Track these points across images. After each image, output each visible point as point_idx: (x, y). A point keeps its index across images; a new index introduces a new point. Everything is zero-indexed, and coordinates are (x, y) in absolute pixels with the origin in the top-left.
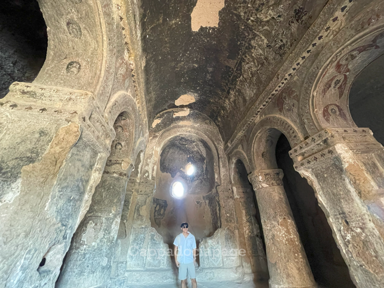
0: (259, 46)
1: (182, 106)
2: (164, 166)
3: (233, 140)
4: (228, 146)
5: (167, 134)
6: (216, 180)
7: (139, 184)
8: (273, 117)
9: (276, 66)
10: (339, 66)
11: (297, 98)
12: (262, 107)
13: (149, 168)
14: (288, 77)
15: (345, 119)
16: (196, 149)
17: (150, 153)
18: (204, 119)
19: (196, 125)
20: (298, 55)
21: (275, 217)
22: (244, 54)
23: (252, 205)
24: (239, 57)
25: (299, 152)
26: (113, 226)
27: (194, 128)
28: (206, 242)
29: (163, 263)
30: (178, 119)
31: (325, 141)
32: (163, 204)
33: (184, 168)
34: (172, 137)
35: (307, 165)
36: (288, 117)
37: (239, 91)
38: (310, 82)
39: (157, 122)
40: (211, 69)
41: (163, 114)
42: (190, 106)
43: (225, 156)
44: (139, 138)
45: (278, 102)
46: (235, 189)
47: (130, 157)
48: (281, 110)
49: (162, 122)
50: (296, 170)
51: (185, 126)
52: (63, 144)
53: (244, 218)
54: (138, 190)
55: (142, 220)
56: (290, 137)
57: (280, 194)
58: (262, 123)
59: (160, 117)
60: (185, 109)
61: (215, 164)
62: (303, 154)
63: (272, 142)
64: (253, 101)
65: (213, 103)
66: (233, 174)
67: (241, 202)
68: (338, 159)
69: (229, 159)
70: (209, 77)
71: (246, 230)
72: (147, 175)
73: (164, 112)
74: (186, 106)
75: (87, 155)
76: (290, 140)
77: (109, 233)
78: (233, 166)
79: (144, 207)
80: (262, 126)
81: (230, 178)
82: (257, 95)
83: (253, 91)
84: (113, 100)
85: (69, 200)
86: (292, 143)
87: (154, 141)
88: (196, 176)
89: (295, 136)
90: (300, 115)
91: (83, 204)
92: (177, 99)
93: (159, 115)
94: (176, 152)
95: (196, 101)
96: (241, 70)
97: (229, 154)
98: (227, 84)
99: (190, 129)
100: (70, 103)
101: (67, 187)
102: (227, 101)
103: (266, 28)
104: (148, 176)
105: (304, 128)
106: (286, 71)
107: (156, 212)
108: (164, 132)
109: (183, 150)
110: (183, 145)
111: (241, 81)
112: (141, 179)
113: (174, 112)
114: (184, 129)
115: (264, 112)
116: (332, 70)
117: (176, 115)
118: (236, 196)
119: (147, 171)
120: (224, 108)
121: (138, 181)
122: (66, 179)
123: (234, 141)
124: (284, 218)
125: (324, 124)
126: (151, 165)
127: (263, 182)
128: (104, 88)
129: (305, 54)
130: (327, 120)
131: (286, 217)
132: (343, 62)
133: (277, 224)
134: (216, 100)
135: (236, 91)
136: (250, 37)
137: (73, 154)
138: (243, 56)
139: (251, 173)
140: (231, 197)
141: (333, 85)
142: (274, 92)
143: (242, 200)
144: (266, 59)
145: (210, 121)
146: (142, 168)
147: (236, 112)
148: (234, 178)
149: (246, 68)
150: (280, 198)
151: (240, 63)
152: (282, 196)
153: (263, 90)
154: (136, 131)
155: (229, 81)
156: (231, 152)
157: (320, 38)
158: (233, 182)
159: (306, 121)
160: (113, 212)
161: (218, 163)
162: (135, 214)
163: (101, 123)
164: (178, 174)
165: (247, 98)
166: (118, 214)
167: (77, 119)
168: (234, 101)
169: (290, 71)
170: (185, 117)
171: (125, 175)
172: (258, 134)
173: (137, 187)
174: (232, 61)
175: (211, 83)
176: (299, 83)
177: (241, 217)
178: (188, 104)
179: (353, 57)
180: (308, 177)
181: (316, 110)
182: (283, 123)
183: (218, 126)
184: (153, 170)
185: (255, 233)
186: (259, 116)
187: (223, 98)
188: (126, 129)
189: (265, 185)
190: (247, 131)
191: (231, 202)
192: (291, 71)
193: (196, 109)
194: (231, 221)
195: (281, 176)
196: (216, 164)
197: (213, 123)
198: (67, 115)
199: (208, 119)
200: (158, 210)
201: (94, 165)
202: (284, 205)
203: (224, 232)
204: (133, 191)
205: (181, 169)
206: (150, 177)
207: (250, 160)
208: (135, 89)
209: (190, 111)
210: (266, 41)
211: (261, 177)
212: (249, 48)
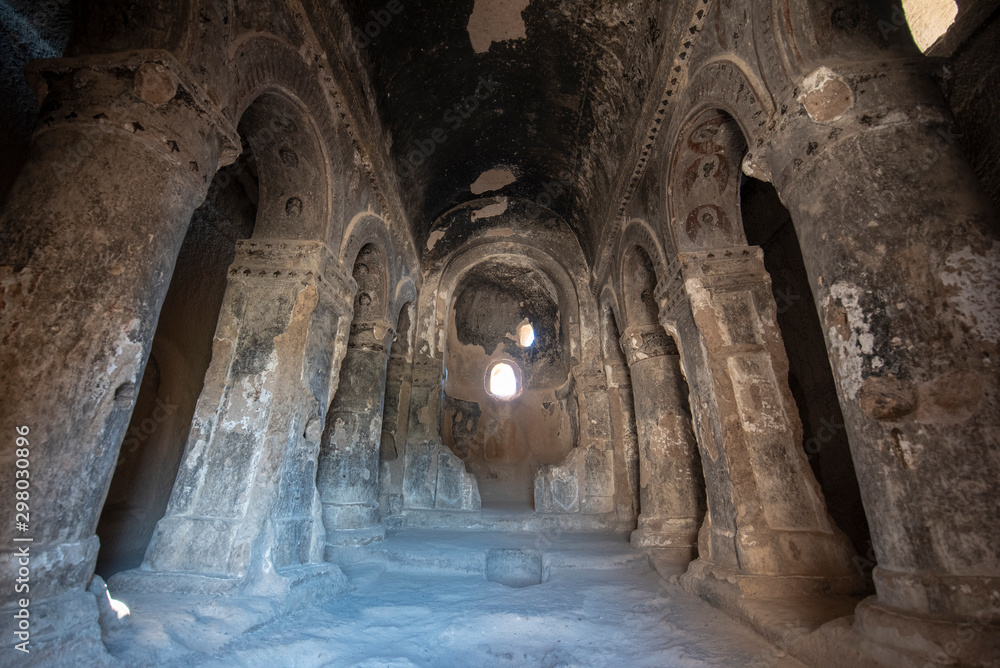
0: (613, 71)
1: (489, 195)
2: (466, 329)
3: (598, 264)
4: (593, 279)
5: (460, 260)
6: (572, 354)
7: (412, 366)
8: (639, 225)
10: (696, 147)
11: (658, 192)
12: (624, 201)
13: (429, 336)
14: (649, 151)
15: (727, 232)
16: (536, 287)
17: (429, 305)
18: (543, 218)
19: (525, 235)
20: (651, 115)
21: (653, 412)
22: (590, 84)
24: (583, 89)
25: (661, 292)
26: (372, 427)
28: (548, 471)
29: (467, 503)
30: (484, 223)
31: (681, 275)
32: (471, 410)
33: (514, 333)
34: (472, 265)
35: (669, 315)
36: (653, 226)
39: (436, 236)
40: (533, 116)
41: (448, 216)
42: (506, 191)
43: (592, 300)
44: (398, 280)
45: (643, 196)
46: (608, 369)
47: (385, 318)
48: (645, 212)
49: (448, 236)
50: (660, 323)
51: (500, 239)
52: (305, 311)
53: (627, 427)
54: (411, 377)
55: (423, 431)
57: (668, 370)
58: (629, 233)
59: (443, 226)
60: (497, 198)
61: (571, 320)
62: (667, 296)
66: (605, 339)
67: (621, 395)
68: (690, 304)
69: (599, 306)
71: (630, 450)
72: (425, 348)
73: (450, 211)
74: (499, 192)
75: (327, 320)
77: (368, 437)
78: (605, 321)
79: (425, 409)
80: (630, 237)
81: (600, 348)
84: (347, 236)
85: (318, 374)
87: (433, 279)
88: (541, 348)
89: (659, 264)
91: (331, 382)
92: (473, 182)
93: (439, 219)
94: (493, 297)
95: (519, 179)
96: (591, 115)
97: (598, 295)
98: (573, 143)
99: (512, 245)
100: (302, 260)
101: (314, 358)
103: (615, 39)
104: (428, 351)
105: (666, 250)
106: (642, 138)
107: (457, 427)
108: (454, 256)
109: (507, 290)
110: (506, 279)
111: (595, 138)
112: (414, 357)
113: (472, 209)
114: (498, 244)
115: (629, 212)
116: (686, 154)
117: (479, 214)
118: (612, 384)
119: (425, 342)
120: (579, 193)
121: (409, 361)
122: (312, 349)
123: (600, 266)
124: (670, 414)
125: (684, 245)
126: (431, 331)
127: (638, 350)
128: (334, 226)
129: (658, 115)
130: (692, 236)
131: (673, 411)
133: (655, 423)
136: (593, 52)
137: (313, 321)
138: (590, 89)
139: (623, 332)
140: (602, 387)
141: (701, 173)
142: (635, 175)
143: (623, 392)
144: (625, 100)
145: (557, 221)
146: (414, 336)
148: (609, 347)
149: (599, 113)
150: (666, 377)
151: (588, 103)
152: (672, 375)
154: (390, 270)
155: (574, 137)
156: (600, 292)
157: (669, 93)
158: (606, 356)
159: (665, 237)
160: (369, 406)
161: (576, 317)
162: (410, 422)
163: (337, 276)
164: (501, 346)
166: (377, 411)
167: (313, 282)
169: (646, 139)
170: (497, 217)
171: (381, 348)
173: (408, 371)
174: (570, 97)
176: (658, 165)
177: (621, 425)
178: (500, 187)
179: (712, 132)
180: (673, 334)
181: (673, 219)
182: (647, 238)
183: (576, 230)
184: (437, 338)
186: (624, 219)
187: (573, 172)
188: (373, 268)
189: (641, 355)
191: (603, 397)
192: (649, 141)
193: (523, 196)
194: (599, 433)
196: (573, 319)
197: (564, 225)
198: (303, 277)
199: (553, 217)
200: (462, 422)
201: (335, 333)
203: (585, 453)
204: (401, 379)
205: (508, 335)
206: (432, 353)
207: (621, 310)
208: (379, 198)
209: (509, 201)
210: (619, 64)
211: (634, 341)
212: (597, 73)
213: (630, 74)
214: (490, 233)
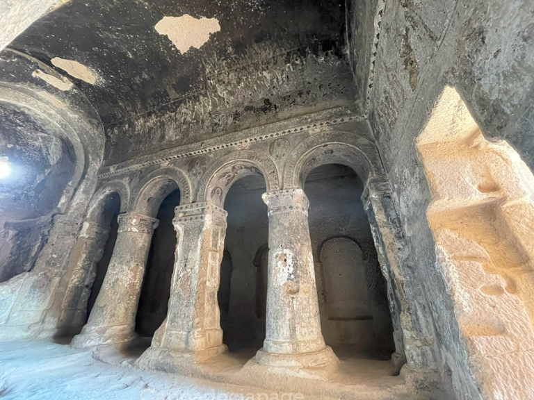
0: (204, 106)
1: (62, 72)
3: (122, 167)
4: (109, 170)
8: (180, 172)
9: (205, 134)
10: (234, 168)
11: (205, 169)
12: (176, 156)
14: (208, 151)
15: (221, 201)
18: (90, 115)
19: (71, 115)
20: (221, 142)
21: (128, 262)
22: (190, 98)
23: (100, 250)
24: (183, 95)
25: (183, 210)
27: (64, 115)
30: (42, 84)
31: (203, 209)
35: (183, 222)
36: (191, 179)
37: (163, 124)
38: (217, 166)
40: (146, 76)
41: (10, 54)
42: (78, 83)
43: (96, 180)
45: (191, 163)
46: (86, 225)
48: (189, 170)
50: (173, 223)
53: (80, 264)
56: (184, 195)
57: (145, 242)
58: (167, 171)
60: (65, 78)
61: (70, 183)
62: (185, 213)
63: (165, 192)
64: (171, 145)
65: (120, 107)
66: (94, 206)
67: (86, 243)
68: (203, 224)
69: (100, 186)
70: (137, 80)
71: (74, 279)
73: (15, 51)
74: (70, 77)
76: (182, 198)
78: (101, 197)
80: (166, 173)
81: (87, 210)
82: (178, 144)
83: (176, 135)
86: (182, 201)
89: (187, 197)
90: (199, 183)
92: (62, 57)
95: (96, 86)
96: (177, 107)
97: (104, 180)
98: (154, 106)
99: (52, 112)
102: (142, 121)
103: (216, 99)
105: (196, 194)
106: (209, 144)
111: (170, 116)
113: (38, 68)
115: (174, 162)
116: (230, 168)
117: (41, 76)
118: (84, 234)
120: (131, 125)
123: (124, 169)
124: (137, 265)
125: (209, 198)
129: (224, 145)
130: (212, 196)
131: (140, 264)
132: (237, 168)
133: (127, 268)
134: (128, 108)
135: (160, 121)
136: (202, 92)
138: (187, 100)
139: (125, 212)
140: (73, 234)
142: (192, 153)
143: (89, 242)
144: (203, 121)
145: (99, 123)
147: (146, 140)
148: (93, 212)
149: (183, 111)
151: (180, 102)
152: (146, 245)
153: (185, 144)
155: (158, 105)
156: (108, 180)
157: (236, 144)
158: (88, 216)
159: (200, 190)
161: (76, 184)
165: (167, 138)
168: (150, 129)
169: (211, 147)
170: (57, 89)
172: (158, 178)
174: (174, 91)
175: (135, 87)
176: (211, 161)
177: (76, 262)
178: (76, 77)
179: (241, 168)
180: (179, 231)
182: (185, 182)
185: (86, 283)
186: (167, 162)
187: (139, 114)
189: (134, 229)
190: (146, 169)
191: (69, 241)
193: (86, 94)
194: (54, 264)
195: (155, 226)
197: (101, 129)
199: (97, 119)
202: (144, 253)
207: (133, 199)
209: (73, 88)
210: (210, 108)
211: (134, 220)
212: (196, 99)
213: (213, 116)
214: (43, 94)
